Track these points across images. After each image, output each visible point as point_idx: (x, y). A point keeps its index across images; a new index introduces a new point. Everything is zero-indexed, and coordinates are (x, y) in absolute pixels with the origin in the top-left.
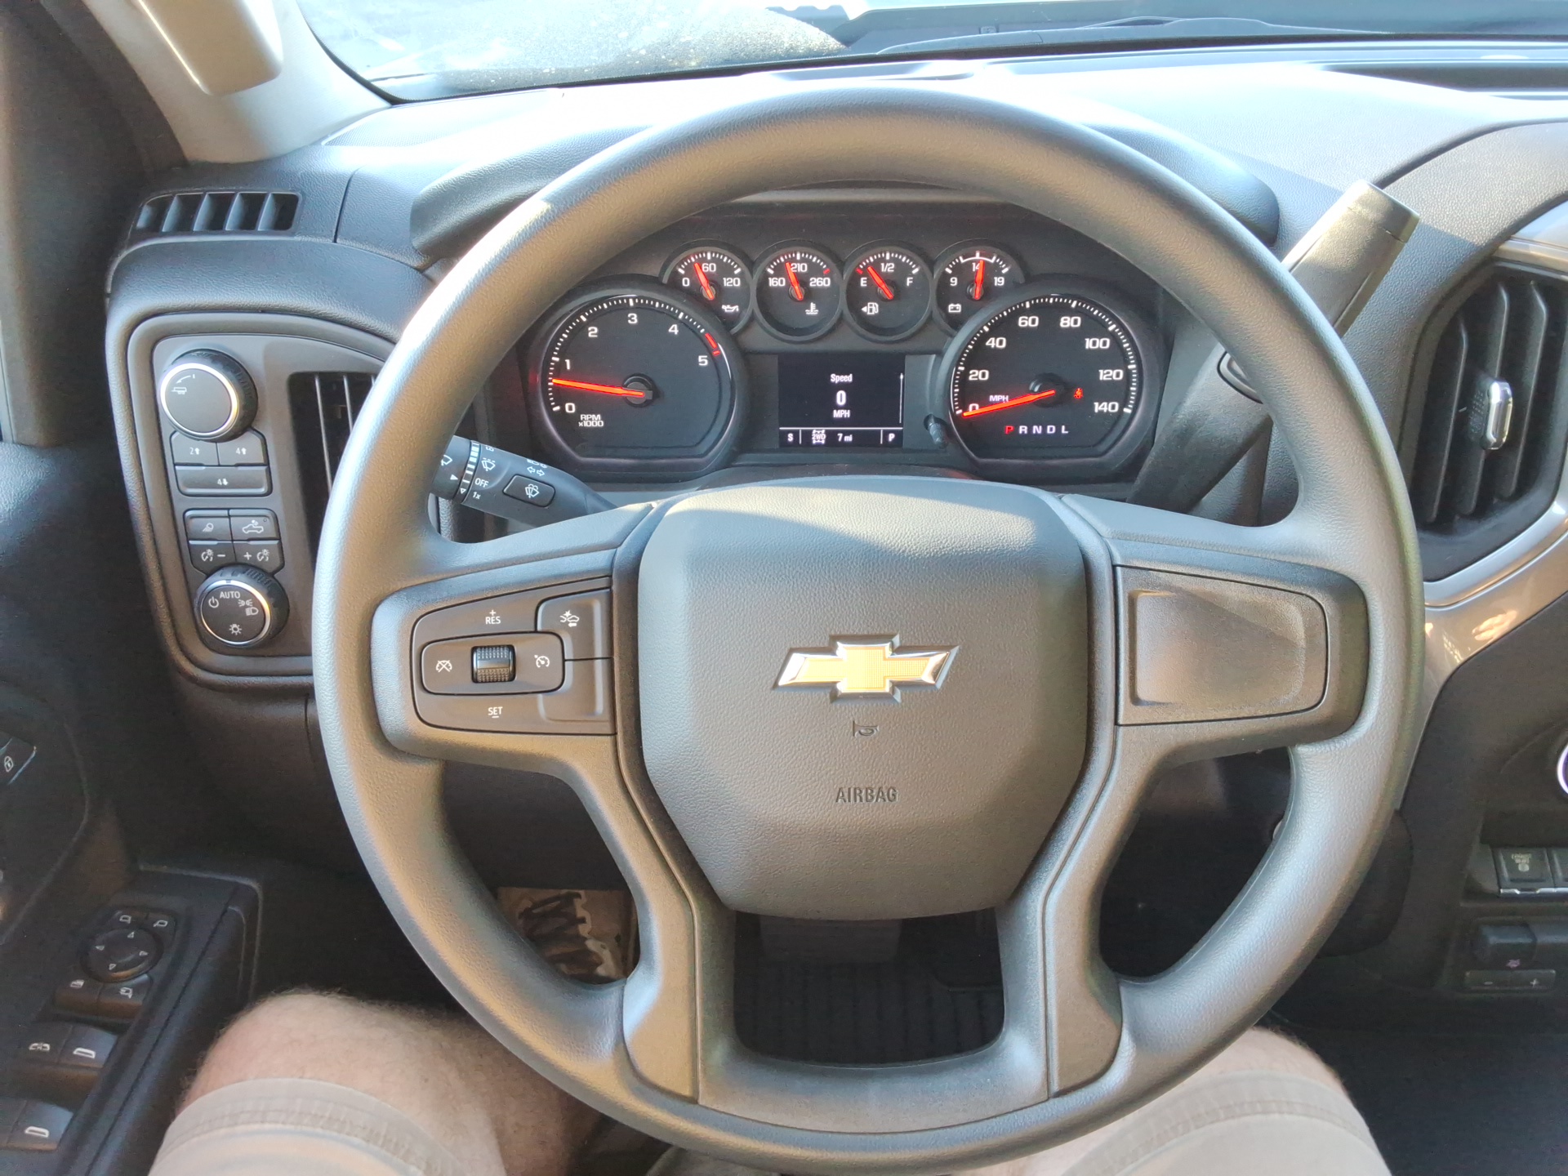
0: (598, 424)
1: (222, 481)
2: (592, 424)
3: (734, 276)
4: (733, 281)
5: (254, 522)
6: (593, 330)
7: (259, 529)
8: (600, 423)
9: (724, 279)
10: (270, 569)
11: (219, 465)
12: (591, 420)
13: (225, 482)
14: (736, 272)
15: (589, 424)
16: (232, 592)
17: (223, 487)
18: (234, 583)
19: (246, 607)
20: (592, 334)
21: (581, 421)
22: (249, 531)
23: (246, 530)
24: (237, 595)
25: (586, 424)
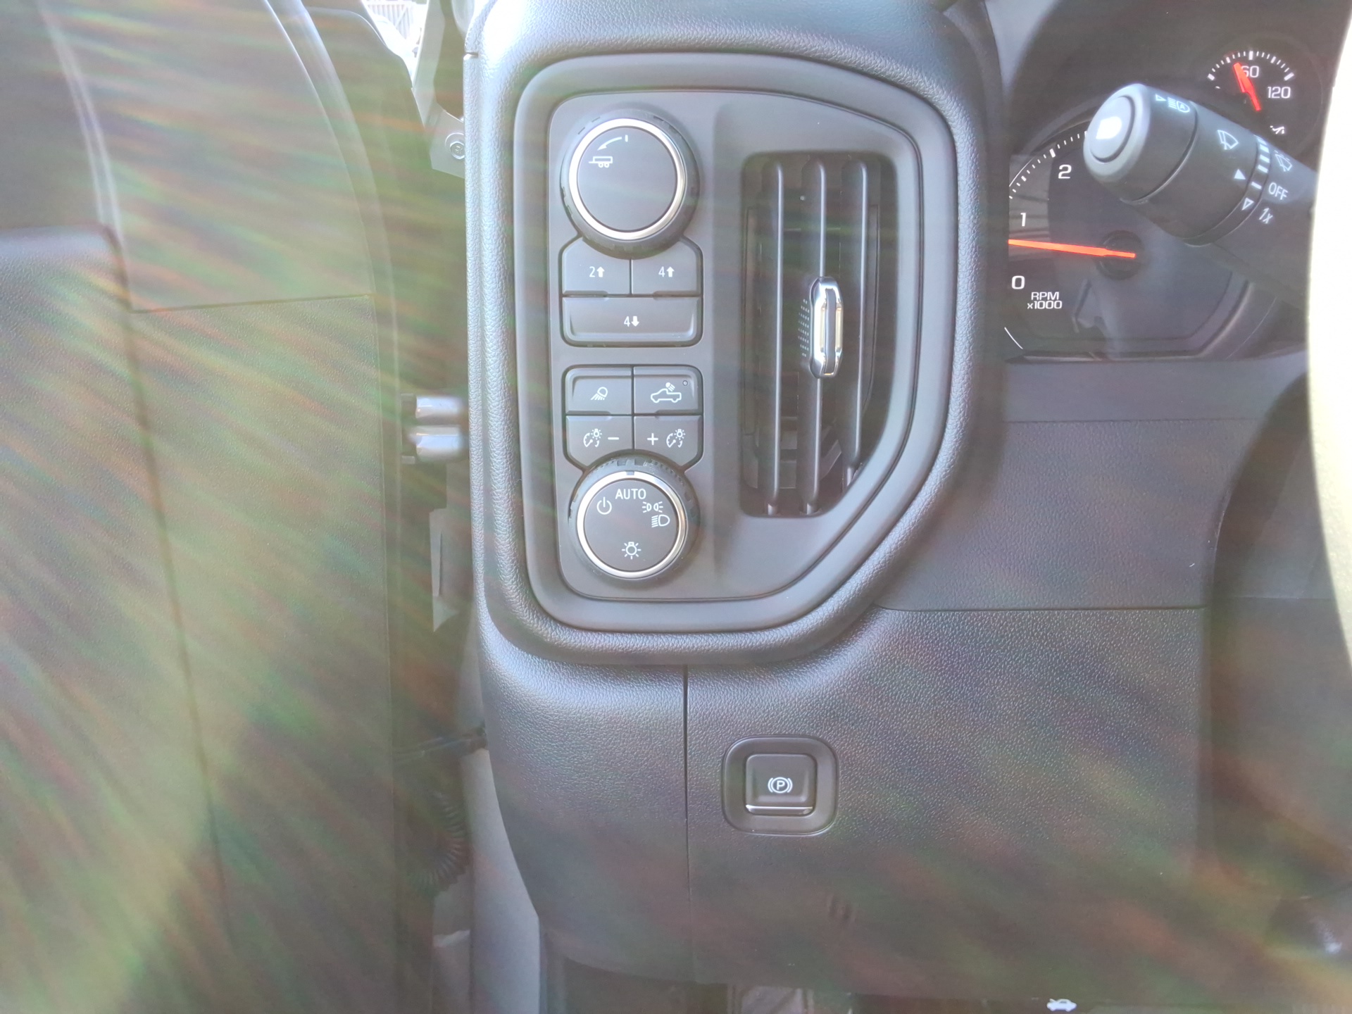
0: (1054, 305)
1: (631, 320)
2: (1045, 305)
3: (1283, 84)
4: (1281, 90)
5: (669, 387)
6: (1066, 169)
7: (675, 397)
8: (1058, 304)
9: (1270, 88)
10: (682, 461)
11: (630, 295)
12: (1045, 299)
13: (635, 322)
14: (1287, 78)
15: (1041, 305)
16: (635, 490)
17: (632, 329)
18: (638, 475)
19: (653, 513)
20: (1063, 175)
21: (1031, 302)
22: (659, 400)
23: (656, 398)
24: (642, 494)
25: (1037, 306)
